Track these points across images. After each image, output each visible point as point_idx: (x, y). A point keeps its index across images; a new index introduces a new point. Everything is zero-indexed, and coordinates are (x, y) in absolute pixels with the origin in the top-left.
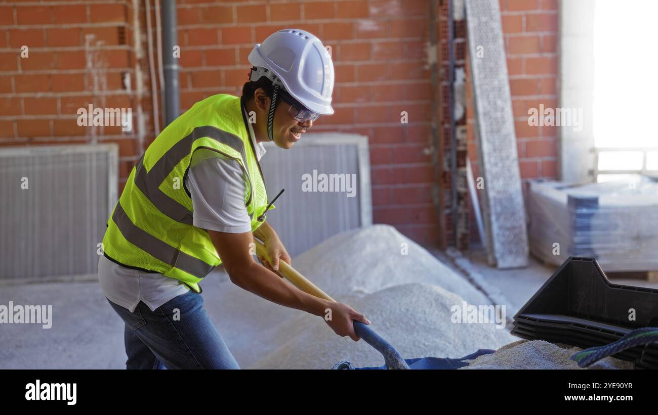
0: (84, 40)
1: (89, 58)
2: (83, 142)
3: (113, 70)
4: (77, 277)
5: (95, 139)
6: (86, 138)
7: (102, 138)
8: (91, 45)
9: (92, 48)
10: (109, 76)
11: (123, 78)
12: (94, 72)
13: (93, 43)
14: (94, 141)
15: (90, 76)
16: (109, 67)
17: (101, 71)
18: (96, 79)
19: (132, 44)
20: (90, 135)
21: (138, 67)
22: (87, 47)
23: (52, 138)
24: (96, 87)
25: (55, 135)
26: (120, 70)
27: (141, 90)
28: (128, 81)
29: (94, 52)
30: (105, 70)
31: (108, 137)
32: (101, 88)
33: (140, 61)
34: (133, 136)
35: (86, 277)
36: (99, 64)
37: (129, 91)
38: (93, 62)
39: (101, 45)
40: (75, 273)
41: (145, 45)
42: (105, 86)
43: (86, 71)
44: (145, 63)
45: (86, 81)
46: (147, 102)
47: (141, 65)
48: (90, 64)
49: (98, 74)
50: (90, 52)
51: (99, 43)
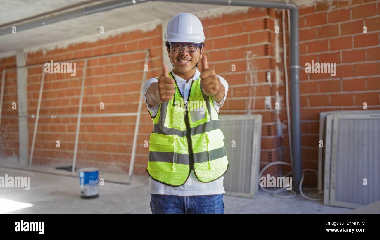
0: (246, 54)
1: (248, 64)
2: (243, 113)
3: (261, 71)
4: (233, 193)
5: (250, 111)
6: (245, 111)
7: (254, 111)
8: (250, 57)
9: (250, 59)
10: (259, 74)
11: (267, 75)
12: (251, 72)
13: (250, 56)
14: (249, 113)
15: (248, 75)
16: (259, 69)
17: (254, 72)
18: (252, 76)
19: (273, 54)
20: (248, 109)
21: (277, 68)
22: (248, 58)
23: (228, 111)
24: (252, 81)
25: (230, 109)
26: (265, 71)
27: (278, 82)
28: (269, 77)
29: (251, 61)
30: (257, 71)
31: (257, 111)
32: (254, 82)
33: (278, 64)
34: (271, 110)
35: (237, 194)
36: (253, 68)
37: (269, 83)
38: (250, 66)
39: (255, 57)
40: (232, 191)
41: (282, 54)
42: (256, 81)
43: (246, 72)
44: (281, 66)
45: (246, 78)
46: (282, 89)
47: (279, 67)
48: (248, 68)
49: (253, 74)
50: (249, 61)
51: (254, 55)
